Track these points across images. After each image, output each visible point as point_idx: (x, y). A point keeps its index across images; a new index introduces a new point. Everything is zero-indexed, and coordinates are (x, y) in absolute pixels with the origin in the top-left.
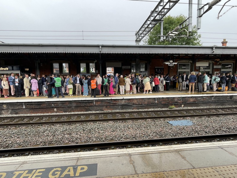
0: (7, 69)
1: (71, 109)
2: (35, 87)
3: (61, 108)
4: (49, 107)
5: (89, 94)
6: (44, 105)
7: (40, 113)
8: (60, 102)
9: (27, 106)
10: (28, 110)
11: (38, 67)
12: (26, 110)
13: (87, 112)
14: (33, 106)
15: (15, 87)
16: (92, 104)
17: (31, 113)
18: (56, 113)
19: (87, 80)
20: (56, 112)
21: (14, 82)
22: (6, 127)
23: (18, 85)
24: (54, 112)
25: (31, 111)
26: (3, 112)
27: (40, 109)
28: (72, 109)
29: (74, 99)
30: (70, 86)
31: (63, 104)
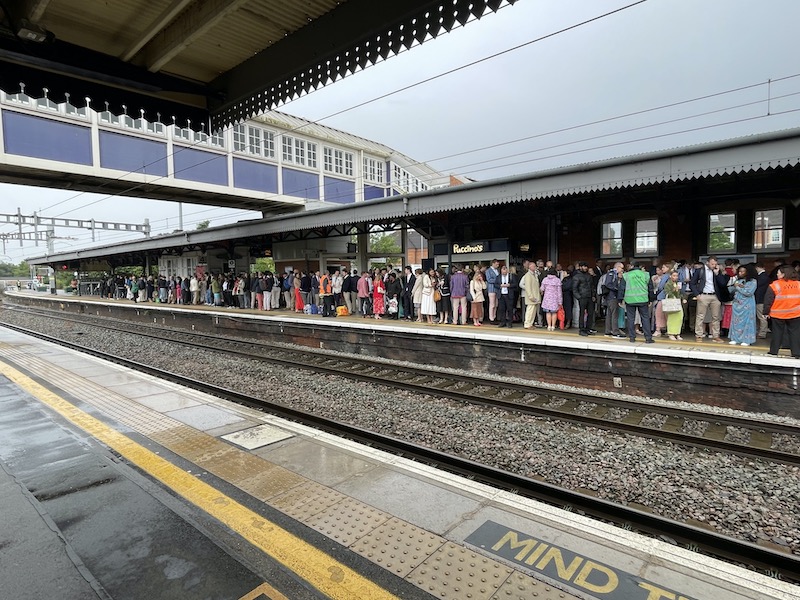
0: (480, 248)
1: (680, 389)
2: (553, 301)
3: (638, 380)
4: (597, 370)
5: (759, 341)
6: (580, 360)
7: (567, 383)
8: (635, 359)
9: (532, 356)
10: (532, 368)
11: (553, 238)
12: (526, 367)
13: (753, 416)
14: (548, 360)
15: (501, 298)
16: (784, 386)
17: (539, 378)
18: (619, 395)
19: (754, 282)
20: (620, 391)
21: (497, 285)
22: (489, 407)
23: (506, 292)
24: (612, 388)
25: (539, 373)
26: (472, 363)
27: (565, 372)
28: (684, 390)
29: (692, 352)
30: (672, 305)
31: (647, 366)
